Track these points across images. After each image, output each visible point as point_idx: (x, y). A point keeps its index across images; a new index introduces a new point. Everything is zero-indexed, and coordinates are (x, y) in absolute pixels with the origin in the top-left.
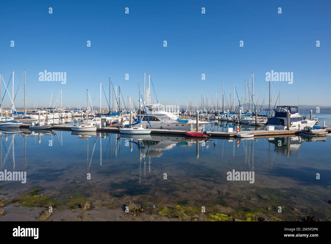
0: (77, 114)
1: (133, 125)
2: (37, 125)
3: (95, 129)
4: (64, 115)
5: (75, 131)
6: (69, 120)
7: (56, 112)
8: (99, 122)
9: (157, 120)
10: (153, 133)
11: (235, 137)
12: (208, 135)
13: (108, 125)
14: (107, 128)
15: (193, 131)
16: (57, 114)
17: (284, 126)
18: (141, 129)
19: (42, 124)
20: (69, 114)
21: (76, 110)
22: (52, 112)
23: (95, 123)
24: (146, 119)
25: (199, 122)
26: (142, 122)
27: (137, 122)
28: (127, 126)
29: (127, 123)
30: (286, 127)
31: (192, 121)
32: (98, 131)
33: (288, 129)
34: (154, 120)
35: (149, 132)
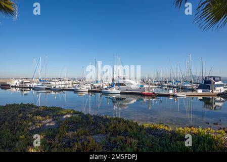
0: (75, 82)
1: (110, 88)
2: (54, 87)
3: (87, 90)
4: (67, 82)
5: (76, 91)
6: (70, 86)
7: (63, 80)
8: (90, 87)
9: (124, 85)
10: (121, 93)
11: (174, 96)
12: (156, 94)
13: (94, 88)
14: (95, 90)
15: (146, 92)
16: (63, 82)
17: (210, 89)
18: (114, 90)
19: (57, 87)
20: (70, 82)
21: (74, 79)
22: (60, 80)
23: (87, 87)
24: (117, 84)
25: (151, 86)
26: (115, 86)
27: (112, 86)
28: (106, 89)
29: (106, 87)
30: (211, 91)
31: (146, 86)
32: (89, 91)
33: (212, 92)
34: (122, 85)
35: (119, 92)
